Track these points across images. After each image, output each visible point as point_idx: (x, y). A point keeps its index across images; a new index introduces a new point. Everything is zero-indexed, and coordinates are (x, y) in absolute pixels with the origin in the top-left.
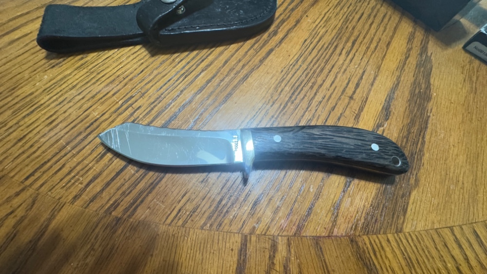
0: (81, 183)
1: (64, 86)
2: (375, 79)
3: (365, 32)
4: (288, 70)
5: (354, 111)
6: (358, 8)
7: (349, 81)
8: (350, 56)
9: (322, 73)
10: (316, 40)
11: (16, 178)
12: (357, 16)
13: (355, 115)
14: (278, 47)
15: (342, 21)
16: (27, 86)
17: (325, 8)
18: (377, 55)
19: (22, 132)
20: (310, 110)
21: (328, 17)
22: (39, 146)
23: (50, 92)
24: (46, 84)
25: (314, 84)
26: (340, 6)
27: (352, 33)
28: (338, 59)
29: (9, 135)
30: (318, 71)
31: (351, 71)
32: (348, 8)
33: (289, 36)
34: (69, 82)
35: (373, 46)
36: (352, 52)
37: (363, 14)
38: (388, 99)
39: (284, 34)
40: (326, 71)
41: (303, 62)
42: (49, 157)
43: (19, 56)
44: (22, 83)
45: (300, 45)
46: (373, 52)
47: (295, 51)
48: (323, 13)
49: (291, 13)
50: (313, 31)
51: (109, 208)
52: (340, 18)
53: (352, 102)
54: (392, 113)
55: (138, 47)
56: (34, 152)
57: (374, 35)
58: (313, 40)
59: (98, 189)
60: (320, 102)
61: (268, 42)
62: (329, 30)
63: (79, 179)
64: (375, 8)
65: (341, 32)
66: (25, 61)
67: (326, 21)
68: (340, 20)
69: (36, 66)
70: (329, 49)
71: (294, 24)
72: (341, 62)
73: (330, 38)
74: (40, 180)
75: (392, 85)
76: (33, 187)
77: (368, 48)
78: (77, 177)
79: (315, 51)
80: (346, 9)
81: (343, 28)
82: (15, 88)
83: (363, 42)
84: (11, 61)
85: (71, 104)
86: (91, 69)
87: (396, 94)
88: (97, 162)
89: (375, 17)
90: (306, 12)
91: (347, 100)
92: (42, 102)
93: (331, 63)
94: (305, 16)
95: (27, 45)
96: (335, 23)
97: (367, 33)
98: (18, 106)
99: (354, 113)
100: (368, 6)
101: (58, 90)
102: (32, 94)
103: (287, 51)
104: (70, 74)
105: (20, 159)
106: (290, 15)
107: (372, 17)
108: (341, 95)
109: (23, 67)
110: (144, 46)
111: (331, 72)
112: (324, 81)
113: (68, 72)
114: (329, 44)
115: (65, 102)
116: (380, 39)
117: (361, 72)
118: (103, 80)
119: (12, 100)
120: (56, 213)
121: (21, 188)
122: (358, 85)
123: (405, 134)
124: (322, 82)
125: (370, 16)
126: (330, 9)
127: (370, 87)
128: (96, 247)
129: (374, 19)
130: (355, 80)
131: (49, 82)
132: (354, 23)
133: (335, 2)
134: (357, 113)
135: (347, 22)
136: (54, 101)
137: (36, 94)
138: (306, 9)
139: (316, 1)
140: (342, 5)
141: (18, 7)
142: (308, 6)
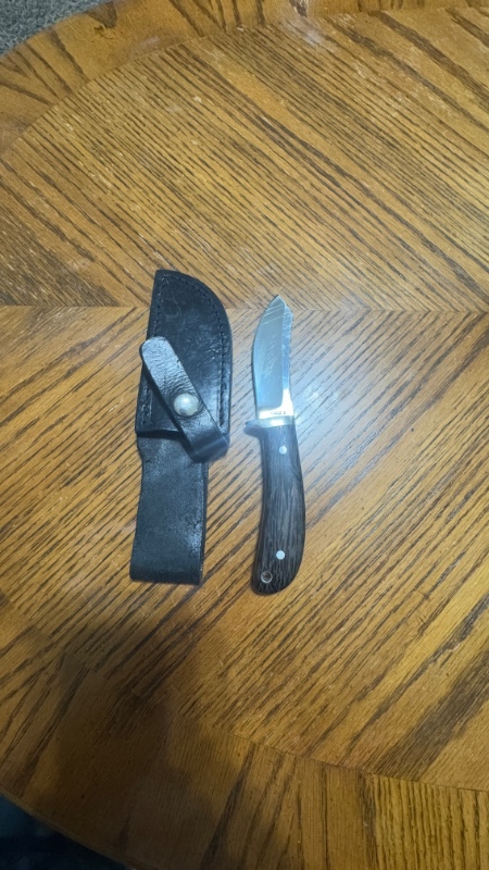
0: (103, 651)
1: (81, 517)
2: (473, 570)
4: (355, 533)
5: (423, 617)
7: (434, 567)
8: (453, 522)
9: (400, 548)
10: (412, 483)
11: (43, 631)
13: (422, 624)
14: (351, 490)
15: (466, 446)
16: (42, 510)
17: (448, 415)
19: (44, 575)
20: (366, 606)
21: (447, 435)
22: (61, 596)
23: (67, 523)
24: (62, 510)
25: (383, 564)
26: (475, 411)
27: (473, 475)
28: (432, 524)
29: (31, 576)
30: (395, 542)
31: (443, 550)
34: (87, 511)
36: (458, 514)
38: (477, 607)
39: (366, 463)
40: (407, 544)
41: (380, 522)
42: (72, 613)
43: (29, 460)
44: (36, 505)
45: (383, 489)
47: (373, 501)
48: (440, 428)
49: (390, 420)
50: (413, 462)
51: (129, 684)
52: (465, 440)
53: (426, 602)
54: (473, 631)
56: (58, 604)
58: (406, 482)
59: (119, 660)
60: (382, 595)
62: (437, 466)
63: (100, 646)
65: (456, 471)
66: (37, 469)
67: (440, 445)
68: (464, 444)
69: (49, 479)
70: (426, 504)
71: (387, 444)
72: (435, 532)
73: (435, 481)
76: (60, 645)
78: (99, 642)
79: (404, 504)
80: (481, 422)
81: (462, 462)
82: (31, 510)
84: (21, 466)
85: (90, 545)
86: (109, 494)
90: (411, 423)
92: (59, 538)
93: (421, 530)
94: (410, 429)
95: (36, 441)
96: (454, 449)
98: (37, 538)
99: (422, 620)
101: (77, 520)
102: (48, 523)
103: (362, 499)
106: (386, 424)
108: (414, 590)
109: (35, 478)
111: (413, 549)
112: (398, 562)
114: (430, 493)
115: (84, 542)
117: (457, 553)
121: (49, 644)
122: (444, 576)
123: (477, 665)
124: (395, 562)
126: (456, 417)
127: (460, 583)
128: (117, 720)
131: (66, 507)
133: (469, 400)
134: (425, 621)
135: (473, 450)
136: (72, 539)
137: (53, 523)
138: (416, 414)
139: (438, 396)
140: (479, 409)
141: (19, 365)
142: (422, 405)
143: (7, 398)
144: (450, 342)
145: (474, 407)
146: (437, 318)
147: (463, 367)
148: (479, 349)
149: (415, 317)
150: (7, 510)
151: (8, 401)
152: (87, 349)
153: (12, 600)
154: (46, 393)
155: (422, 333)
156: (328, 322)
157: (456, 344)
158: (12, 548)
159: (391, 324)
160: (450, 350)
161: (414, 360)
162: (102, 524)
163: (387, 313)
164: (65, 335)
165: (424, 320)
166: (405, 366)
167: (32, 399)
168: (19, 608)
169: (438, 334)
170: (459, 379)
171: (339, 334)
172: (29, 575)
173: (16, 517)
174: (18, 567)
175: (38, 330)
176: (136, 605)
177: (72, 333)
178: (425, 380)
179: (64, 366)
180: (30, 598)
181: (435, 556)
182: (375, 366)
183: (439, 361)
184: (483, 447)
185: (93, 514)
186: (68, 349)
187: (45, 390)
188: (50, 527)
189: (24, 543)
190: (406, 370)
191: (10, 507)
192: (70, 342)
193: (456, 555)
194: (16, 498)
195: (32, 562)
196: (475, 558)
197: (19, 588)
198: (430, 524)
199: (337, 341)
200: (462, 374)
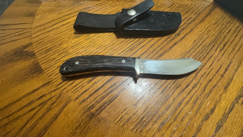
0: (80, 92)
1: (79, 46)
2: (238, 68)
3: (232, 40)
4: (185, 54)
5: (224, 84)
6: (227, 26)
7: (221, 66)
8: (222, 52)
9: (205, 59)
10: (202, 41)
11: (55, 83)
12: (227, 31)
13: (224, 87)
14: (180, 42)
15: (217, 32)
18: (240, 54)
19: (61, 63)
20: (197, 79)
21: (209, 29)
23: (74, 48)
24: (73, 44)
26: (217, 24)
27: (223, 40)
29: (55, 64)
30: (202, 58)
31: (223, 61)
32: (222, 26)
33: (186, 37)
34: (82, 45)
35: (237, 48)
36: (223, 50)
37: (231, 30)
39: (183, 35)
40: (207, 59)
41: (194, 52)
43: (65, 31)
44: (64, 43)
45: (192, 42)
46: (237, 52)
47: (189, 45)
48: (207, 27)
49: (188, 25)
50: (200, 36)
51: (90, 107)
52: (217, 31)
53: (223, 79)
55: (112, 33)
57: (238, 42)
58: (200, 40)
59: (86, 97)
60: (203, 75)
61: (174, 39)
62: (209, 37)
63: (79, 90)
64: (239, 27)
65: (217, 38)
66: (67, 34)
67: (208, 32)
69: (70, 36)
70: (210, 47)
71: (189, 31)
72: (216, 55)
73: (210, 41)
74: (64, 86)
76: (61, 89)
77: (234, 49)
78: (78, 89)
79: (201, 47)
80: (220, 26)
81: (218, 36)
82: (61, 44)
83: (231, 46)
84: (61, 33)
86: (91, 40)
88: (88, 83)
89: (238, 32)
90: (196, 26)
91: (219, 77)
92: (70, 52)
93: (211, 54)
94: (196, 27)
95: (68, 27)
96: (214, 33)
97: (233, 41)
98: (61, 52)
99: (224, 85)
100: (234, 26)
101: (77, 48)
102: (67, 48)
103: (185, 45)
104: (82, 42)
105: (58, 75)
106: (187, 26)
108: (216, 74)
109: (65, 36)
110: (114, 33)
111: (210, 60)
112: (205, 64)
113: (82, 40)
114: (210, 44)
115: (79, 54)
117: (229, 62)
118: (95, 46)
119: (59, 49)
120: (67, 104)
121: (56, 88)
122: (226, 69)
124: (204, 64)
125: (235, 31)
126: (211, 25)
127: (235, 72)
128: (81, 125)
129: (238, 33)
130: (225, 67)
132: (225, 34)
133: (213, 22)
135: (220, 33)
136: (75, 52)
137: (68, 48)
138: (197, 24)
139: (203, 21)
141: (68, 11)
142: (198, 22)
144: (202, 10)
146: (195, 5)
148: (211, 11)
149: (189, 5)
150: (53, 44)
151: (62, 18)
152: (89, 9)
153: (45, 71)
155: (192, 8)
156: (163, 5)
157: (204, 10)
158: (51, 55)
159: (182, 6)
161: (192, 13)
162: (87, 49)
163: (180, 4)
165: (192, 6)
166: (189, 14)
167: (69, 18)
168: (47, 74)
169: (197, 8)
172: (55, 63)
173: (55, 46)
174: (51, 60)
175: (75, 5)
178: (197, 17)
181: (220, 63)
183: (200, 13)
188: (67, 49)
189: (56, 53)
192: (84, 7)
194: (57, 41)
195: (57, 59)
196: (237, 64)
197: (49, 67)
198: (214, 53)
199: (166, 9)
200: (209, 16)
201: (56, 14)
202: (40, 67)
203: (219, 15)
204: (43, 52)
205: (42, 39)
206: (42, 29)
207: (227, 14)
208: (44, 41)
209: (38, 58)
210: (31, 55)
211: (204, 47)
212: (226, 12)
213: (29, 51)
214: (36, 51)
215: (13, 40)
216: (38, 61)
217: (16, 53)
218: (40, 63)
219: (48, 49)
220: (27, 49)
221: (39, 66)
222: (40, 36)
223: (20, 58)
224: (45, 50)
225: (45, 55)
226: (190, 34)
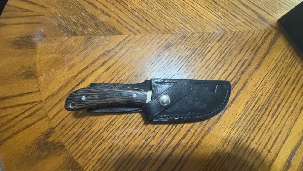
1: (114, 127)
2: (286, 138)
3: (288, 97)
4: (235, 126)
5: (269, 161)
6: (287, 73)
8: (274, 118)
9: (255, 131)
10: (255, 102)
12: (285, 81)
13: (269, 164)
14: (230, 106)
15: (274, 85)
16: (96, 125)
17: (264, 72)
18: (292, 118)
19: (98, 155)
21: (265, 81)
22: (108, 165)
23: (107, 130)
25: (249, 138)
26: (275, 70)
27: (279, 97)
28: (266, 119)
29: (93, 156)
30: (252, 128)
31: (273, 130)
32: (280, 73)
33: (238, 97)
34: (116, 124)
35: (291, 110)
36: (276, 114)
37: (289, 79)
38: (291, 155)
39: (235, 95)
40: (257, 129)
41: (244, 120)
45: (244, 105)
46: (290, 115)
47: (240, 111)
48: (262, 77)
49: (241, 76)
50: (254, 93)
52: (273, 82)
53: (269, 154)
54: (291, 165)
56: (107, 168)
57: (294, 100)
58: (253, 101)
60: (250, 153)
62: (264, 94)
64: (299, 74)
65: (272, 96)
67: (264, 85)
68: (273, 84)
70: (262, 111)
71: (242, 86)
72: (268, 122)
73: (264, 100)
75: (296, 144)
77: (287, 111)
79: (253, 111)
80: (278, 74)
81: (273, 92)
82: (91, 126)
83: (285, 106)
85: (119, 140)
87: (297, 151)
89: (297, 82)
90: (250, 76)
91: (266, 153)
92: (105, 137)
93: (262, 122)
94: (250, 79)
96: (270, 86)
97: (289, 98)
98: (94, 138)
99: (269, 162)
100: (295, 72)
101: (112, 129)
102: (99, 131)
103: (235, 110)
106: (240, 77)
107: (296, 82)
108: (263, 149)
111: (260, 130)
112: (255, 137)
114: (263, 106)
115: (116, 138)
116: (297, 104)
118: (133, 125)
119: (91, 134)
122: (275, 141)
124: (253, 137)
125: (294, 81)
126: (268, 73)
127: (282, 144)
129: (296, 85)
130: (274, 137)
131: (106, 123)
132: (281, 88)
133: (272, 66)
134: (270, 162)
135: (277, 86)
136: (110, 137)
137: (101, 131)
138: (251, 72)
139: (259, 65)
140: (277, 69)
141: (81, 61)
142: (253, 69)
143: (76, 76)
144: (260, 43)
145: (274, 68)
146: (253, 34)
147: (267, 53)
148: (272, 45)
149: (245, 33)
150: (79, 126)
151: (77, 77)
152: (110, 53)
153: (85, 169)
154: (94, 73)
155: (248, 40)
156: (210, 37)
157: (263, 43)
158: (83, 144)
159: (236, 37)
160: (260, 46)
161: (247, 51)
162: (124, 129)
163: (233, 33)
164: (101, 47)
165: (249, 35)
166: (244, 53)
167: (87, 76)
169: (255, 40)
170: (266, 58)
171: (215, 42)
173: (84, 129)
174: (87, 152)
175: (88, 46)
176: (143, 166)
177: (103, 46)
178: (253, 59)
179: (101, 61)
180: (93, 167)
181: (270, 133)
182: (232, 54)
183: (257, 51)
184: (281, 85)
185: (119, 125)
186: (102, 54)
187: (93, 72)
189: (88, 141)
190: (245, 55)
191: (81, 125)
192: (103, 50)
193: (279, 132)
195: (93, 149)
196: (286, 132)
197: (88, 163)
198: (265, 119)
199: (215, 45)
200: (267, 55)
201: (66, 70)
202: (78, 164)
203: (280, 51)
204: (73, 141)
205: (64, 119)
206: (57, 101)
207: (290, 48)
208: (67, 122)
209: (69, 151)
210: (60, 147)
211: (256, 112)
212: (289, 45)
213: (54, 141)
214: (63, 140)
215: (26, 126)
216: (71, 156)
217: (40, 147)
218: (76, 158)
219: (77, 136)
220: (51, 139)
221: (74, 162)
222: (59, 114)
223: (48, 154)
224: (74, 137)
225: (77, 145)
226: (242, 91)
